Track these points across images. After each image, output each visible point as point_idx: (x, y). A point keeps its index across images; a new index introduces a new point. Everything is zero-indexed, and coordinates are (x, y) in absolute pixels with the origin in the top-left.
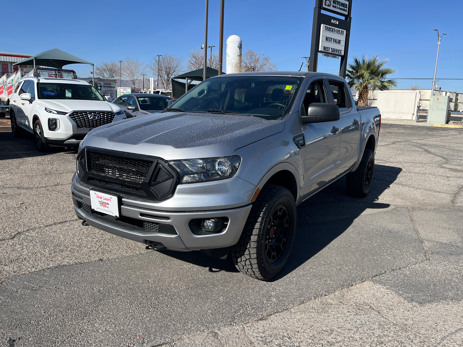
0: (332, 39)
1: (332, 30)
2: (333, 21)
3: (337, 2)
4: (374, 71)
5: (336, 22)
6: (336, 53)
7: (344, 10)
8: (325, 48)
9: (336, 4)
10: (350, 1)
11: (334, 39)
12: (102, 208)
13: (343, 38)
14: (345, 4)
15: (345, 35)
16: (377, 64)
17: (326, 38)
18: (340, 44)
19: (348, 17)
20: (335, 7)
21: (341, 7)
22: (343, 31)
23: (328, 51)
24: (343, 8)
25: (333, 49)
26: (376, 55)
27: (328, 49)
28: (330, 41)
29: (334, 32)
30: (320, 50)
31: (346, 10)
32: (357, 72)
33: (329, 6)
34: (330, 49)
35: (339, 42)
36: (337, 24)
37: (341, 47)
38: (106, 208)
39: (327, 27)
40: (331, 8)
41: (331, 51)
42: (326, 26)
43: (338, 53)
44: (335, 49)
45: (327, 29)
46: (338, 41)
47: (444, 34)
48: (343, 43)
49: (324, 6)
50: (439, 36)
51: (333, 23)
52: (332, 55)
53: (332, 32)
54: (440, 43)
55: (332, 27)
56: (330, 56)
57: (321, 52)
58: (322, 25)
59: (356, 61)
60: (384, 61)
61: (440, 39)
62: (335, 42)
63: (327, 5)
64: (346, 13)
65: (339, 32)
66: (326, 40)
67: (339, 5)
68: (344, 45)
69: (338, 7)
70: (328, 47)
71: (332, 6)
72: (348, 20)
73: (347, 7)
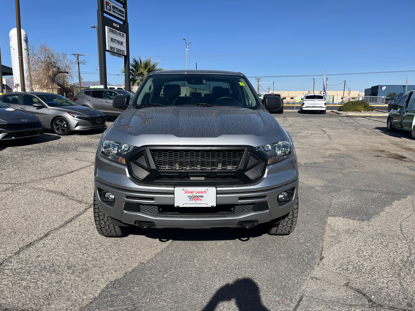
0: (116, 40)
1: (115, 33)
2: (115, 24)
3: (115, 8)
4: (151, 70)
5: (117, 25)
6: (120, 53)
7: (122, 16)
8: (111, 48)
9: (115, 9)
10: (125, 9)
11: (117, 41)
12: (194, 202)
13: (124, 40)
14: (122, 10)
15: (126, 38)
16: (152, 64)
17: (111, 39)
18: (123, 45)
19: (125, 22)
20: (115, 12)
21: (119, 13)
22: (124, 34)
23: (114, 50)
24: (121, 14)
25: (118, 49)
26: (151, 56)
27: (114, 49)
28: (114, 42)
29: (117, 34)
30: (107, 49)
31: (124, 16)
32: (138, 70)
33: (109, 10)
34: (116, 49)
35: (122, 44)
36: (118, 27)
37: (124, 48)
38: (198, 202)
39: (111, 29)
40: (111, 12)
41: (117, 51)
42: (109, 28)
43: (122, 53)
44: (119, 49)
45: (111, 31)
46: (120, 42)
47: (189, 43)
48: (125, 44)
49: (106, 10)
50: (186, 44)
51: (115, 26)
52: (117, 54)
53: (115, 34)
54: (187, 49)
55: (115, 30)
56: (116, 55)
57: (108, 51)
58: (106, 27)
59: (135, 61)
60: (157, 61)
61: (187, 46)
62: (119, 43)
63: (108, 9)
64: (124, 19)
65: (120, 35)
66: (111, 41)
67: (118, 11)
68: (126, 46)
69: (117, 12)
70: (113, 47)
71: (112, 11)
72: (126, 25)
73: (124, 13)
